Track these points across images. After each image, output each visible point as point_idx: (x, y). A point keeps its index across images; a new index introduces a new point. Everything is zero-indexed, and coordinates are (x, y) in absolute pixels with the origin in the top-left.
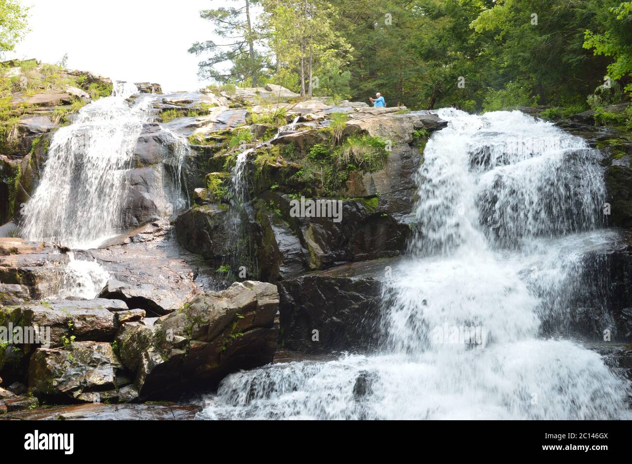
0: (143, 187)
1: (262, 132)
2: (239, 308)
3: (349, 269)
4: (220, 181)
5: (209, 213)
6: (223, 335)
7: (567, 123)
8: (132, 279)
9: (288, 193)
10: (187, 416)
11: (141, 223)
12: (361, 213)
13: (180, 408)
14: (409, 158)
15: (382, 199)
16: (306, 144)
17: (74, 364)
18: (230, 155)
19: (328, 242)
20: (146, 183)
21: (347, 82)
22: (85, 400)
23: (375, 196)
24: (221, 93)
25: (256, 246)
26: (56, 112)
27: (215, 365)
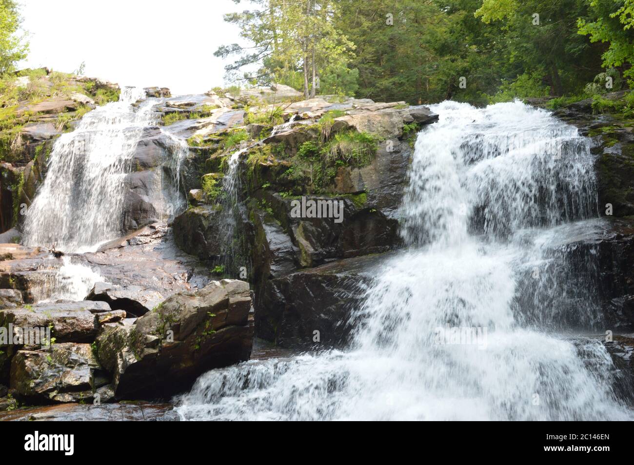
0: (141, 190)
1: (257, 132)
2: (211, 306)
3: (338, 265)
4: (214, 182)
5: (203, 214)
6: (195, 334)
7: (564, 112)
8: (126, 281)
9: (279, 192)
10: (156, 414)
11: (140, 226)
12: (349, 209)
13: (150, 407)
14: (399, 152)
15: (371, 194)
16: (297, 142)
17: (52, 366)
18: (225, 156)
19: (318, 238)
20: (145, 186)
21: (355, 79)
22: (61, 400)
23: (363, 192)
24: (225, 94)
25: (249, 246)
26: (60, 119)
27: (190, 364)
